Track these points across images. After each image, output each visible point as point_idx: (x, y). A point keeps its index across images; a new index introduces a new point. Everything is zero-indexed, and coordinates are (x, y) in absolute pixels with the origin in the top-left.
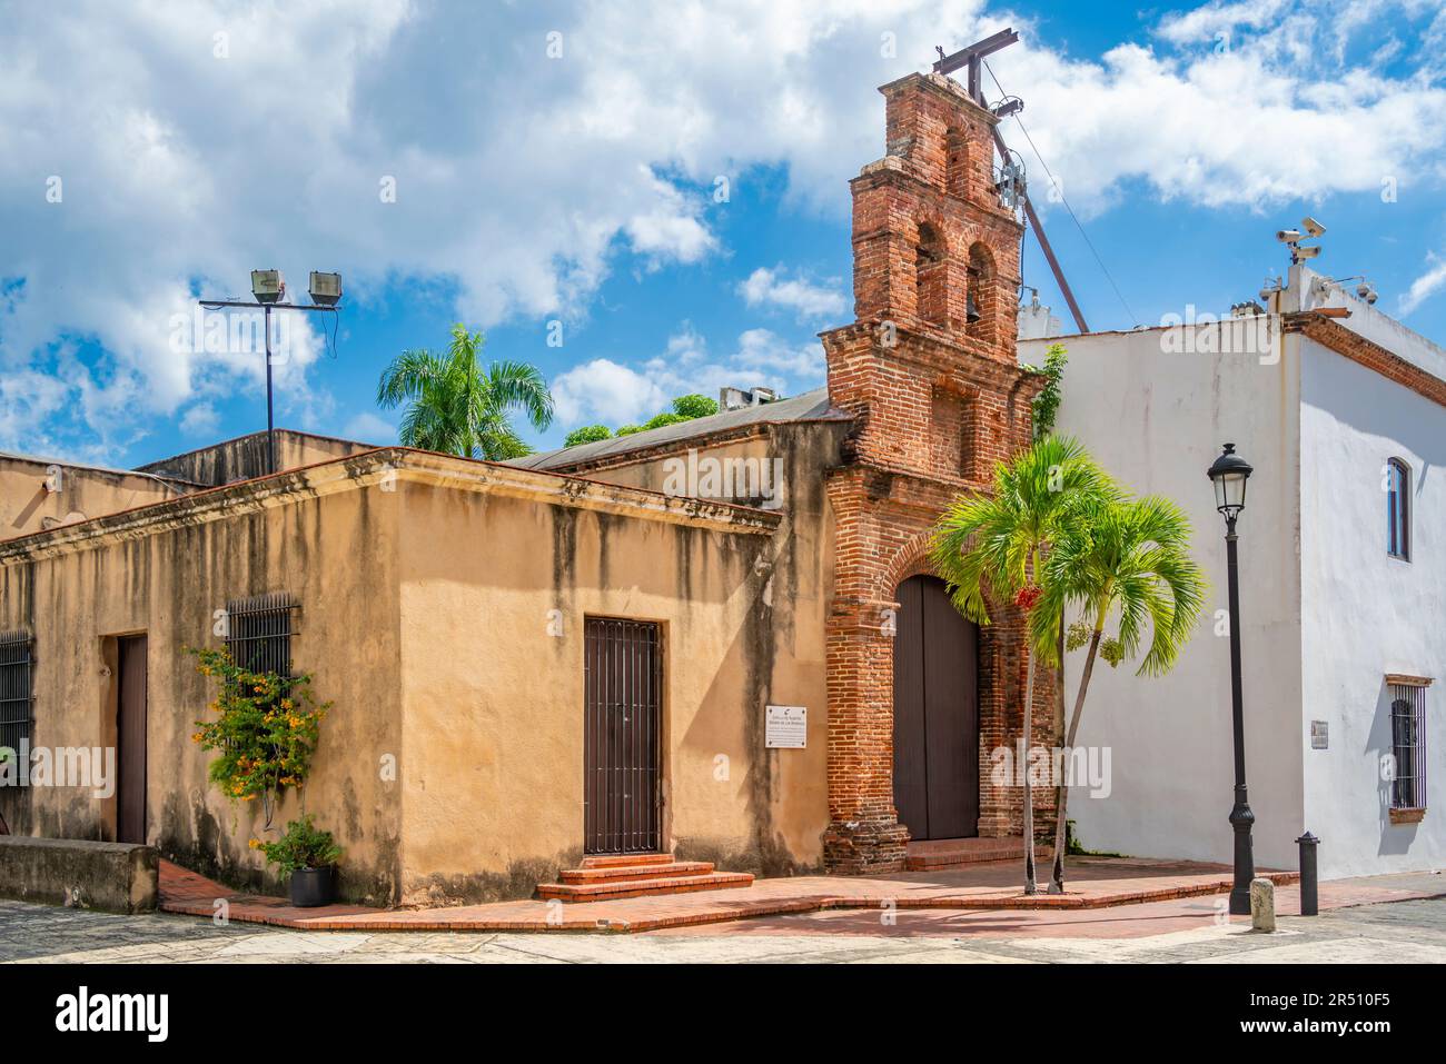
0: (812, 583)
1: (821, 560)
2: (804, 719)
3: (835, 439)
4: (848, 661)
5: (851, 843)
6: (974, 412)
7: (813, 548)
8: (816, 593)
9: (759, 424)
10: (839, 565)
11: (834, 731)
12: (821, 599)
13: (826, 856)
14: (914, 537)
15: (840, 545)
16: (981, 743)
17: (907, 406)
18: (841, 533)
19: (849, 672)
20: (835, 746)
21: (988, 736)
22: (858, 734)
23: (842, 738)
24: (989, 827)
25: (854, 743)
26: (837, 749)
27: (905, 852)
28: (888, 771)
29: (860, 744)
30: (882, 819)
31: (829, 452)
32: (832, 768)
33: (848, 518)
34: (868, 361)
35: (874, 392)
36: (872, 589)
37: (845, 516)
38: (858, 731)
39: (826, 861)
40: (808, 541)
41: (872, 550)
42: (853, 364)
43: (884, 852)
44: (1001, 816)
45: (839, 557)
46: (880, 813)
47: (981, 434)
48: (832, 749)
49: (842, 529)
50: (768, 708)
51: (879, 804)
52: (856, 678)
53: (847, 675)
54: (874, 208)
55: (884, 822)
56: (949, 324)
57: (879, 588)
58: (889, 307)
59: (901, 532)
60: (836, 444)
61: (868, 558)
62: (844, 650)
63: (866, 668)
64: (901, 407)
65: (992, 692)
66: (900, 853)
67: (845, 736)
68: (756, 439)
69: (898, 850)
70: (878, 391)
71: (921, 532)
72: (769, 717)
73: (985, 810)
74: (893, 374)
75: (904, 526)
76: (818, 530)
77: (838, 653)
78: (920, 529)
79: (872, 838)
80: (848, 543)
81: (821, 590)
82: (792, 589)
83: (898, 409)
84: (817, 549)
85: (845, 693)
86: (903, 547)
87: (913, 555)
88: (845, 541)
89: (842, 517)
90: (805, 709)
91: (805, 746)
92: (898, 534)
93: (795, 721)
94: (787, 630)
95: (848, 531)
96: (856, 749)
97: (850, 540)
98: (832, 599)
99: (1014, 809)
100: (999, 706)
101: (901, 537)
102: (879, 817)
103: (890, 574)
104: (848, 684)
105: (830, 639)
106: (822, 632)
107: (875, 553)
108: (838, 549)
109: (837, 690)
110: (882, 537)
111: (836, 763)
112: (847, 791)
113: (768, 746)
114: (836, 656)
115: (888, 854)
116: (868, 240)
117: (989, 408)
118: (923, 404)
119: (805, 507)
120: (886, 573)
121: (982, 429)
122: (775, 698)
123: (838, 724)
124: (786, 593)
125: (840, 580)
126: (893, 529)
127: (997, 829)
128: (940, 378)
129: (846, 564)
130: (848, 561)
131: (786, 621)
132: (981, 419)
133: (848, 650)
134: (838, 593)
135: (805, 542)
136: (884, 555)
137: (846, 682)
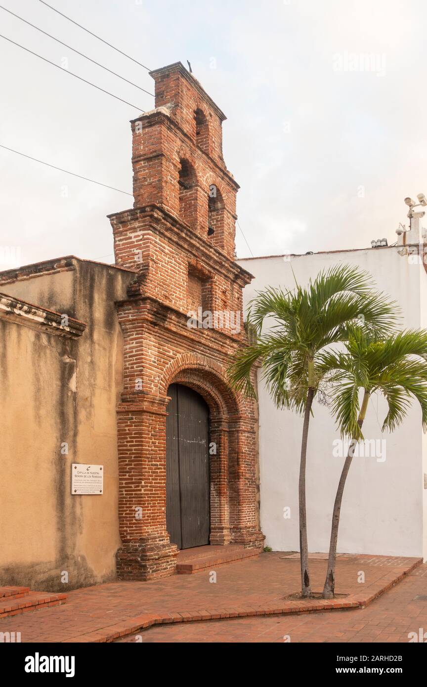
0: (107, 379)
1: (114, 363)
2: (101, 473)
3: (123, 282)
4: (135, 434)
5: (139, 559)
6: (212, 288)
7: (108, 354)
8: (110, 386)
9: (65, 258)
10: (128, 368)
11: (124, 482)
12: (114, 391)
13: (118, 568)
14: (179, 356)
15: (128, 356)
16: (212, 489)
17: (173, 271)
18: (128, 346)
19: (136, 441)
20: (124, 493)
21: (217, 485)
22: (143, 484)
23: (131, 487)
24: (218, 539)
25: (140, 490)
26: (126, 494)
27: (175, 562)
28: (163, 509)
29: (145, 490)
30: (160, 541)
31: (120, 292)
32: (123, 507)
33: (134, 336)
34: (148, 234)
35: (153, 256)
36: (152, 386)
37: (133, 335)
38: (143, 482)
39: (117, 572)
40: (104, 349)
41: (153, 359)
42: (135, 237)
43: (163, 563)
44: (226, 532)
45: (127, 363)
46: (159, 537)
47: (216, 301)
48: (123, 494)
49: (129, 344)
50: (74, 465)
51: (158, 531)
52: (142, 445)
53: (134, 443)
54: (150, 139)
55: (161, 542)
56: (199, 227)
57: (156, 386)
58: (162, 203)
59: (171, 351)
60: (124, 285)
61: (150, 365)
62: (131, 426)
63: (149, 438)
64: (169, 271)
65: (220, 458)
66: (173, 562)
67: (133, 486)
68: (63, 271)
69: (171, 561)
70: (155, 256)
71: (183, 353)
72: (74, 472)
73: (215, 528)
74: (164, 248)
75: (173, 347)
76: (111, 342)
77: (127, 428)
78: (182, 351)
79: (155, 555)
80: (134, 353)
81: (113, 384)
82: (92, 381)
83: (167, 272)
84: (110, 356)
85: (133, 456)
86: (172, 361)
87: (178, 367)
88: (132, 352)
89: (129, 336)
90: (102, 467)
91: (102, 493)
92: (169, 352)
93: (95, 475)
94: (88, 410)
95: (134, 345)
96: (141, 494)
97: (136, 351)
98: (122, 391)
99: (234, 528)
100: (224, 467)
101: (171, 354)
102: (158, 540)
103: (164, 377)
104: (135, 450)
105: (120, 419)
106: (114, 414)
107: (155, 362)
108: (126, 357)
109: (127, 454)
110: (159, 352)
111: (126, 504)
112: (134, 524)
113: (73, 493)
114: (125, 430)
115: (165, 564)
116: (144, 160)
117: (220, 287)
118: (183, 273)
119: (102, 325)
120: (162, 376)
121: (216, 298)
122: (80, 459)
123: (127, 477)
124: (87, 383)
125: (128, 379)
126: (166, 348)
127: (224, 540)
128: (193, 261)
129: (132, 368)
130: (135, 366)
131: (88, 404)
132: (216, 292)
133: (135, 426)
134: (126, 388)
135: (101, 349)
136: (161, 364)
137: (133, 448)
